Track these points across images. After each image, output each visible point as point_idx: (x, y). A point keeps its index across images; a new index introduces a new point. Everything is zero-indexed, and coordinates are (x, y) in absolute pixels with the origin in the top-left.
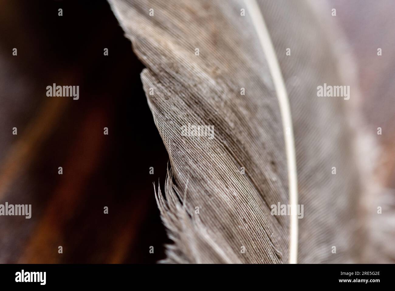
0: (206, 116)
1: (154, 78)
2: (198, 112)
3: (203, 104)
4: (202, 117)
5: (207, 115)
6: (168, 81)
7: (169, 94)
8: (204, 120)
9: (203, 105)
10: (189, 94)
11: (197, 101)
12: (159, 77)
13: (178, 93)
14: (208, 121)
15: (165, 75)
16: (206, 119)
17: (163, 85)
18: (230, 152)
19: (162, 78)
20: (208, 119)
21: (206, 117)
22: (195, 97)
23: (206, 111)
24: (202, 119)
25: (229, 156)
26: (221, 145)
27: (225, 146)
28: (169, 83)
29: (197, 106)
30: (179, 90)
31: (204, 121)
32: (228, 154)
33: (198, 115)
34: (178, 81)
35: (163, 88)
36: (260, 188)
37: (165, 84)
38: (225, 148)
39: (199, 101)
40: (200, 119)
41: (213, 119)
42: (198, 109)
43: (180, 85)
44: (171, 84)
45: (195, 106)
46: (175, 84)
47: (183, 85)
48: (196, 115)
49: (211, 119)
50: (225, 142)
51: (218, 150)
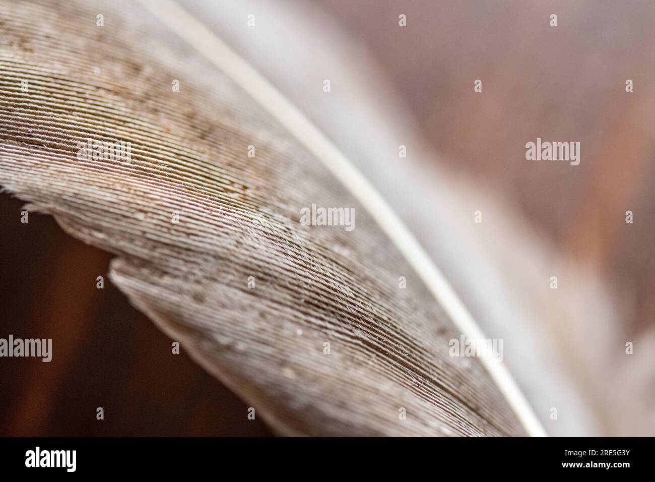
0: (294, 297)
1: (145, 271)
2: (276, 298)
3: (276, 274)
4: (289, 303)
5: (296, 295)
6: (181, 262)
7: (198, 288)
8: (297, 307)
9: (276, 278)
10: (237, 267)
11: (261, 275)
12: (156, 261)
13: (215, 276)
14: (304, 306)
15: (166, 251)
16: (299, 305)
17: (175, 277)
18: (378, 349)
19: (164, 263)
20: (303, 301)
21: (296, 300)
22: (252, 270)
23: (289, 286)
24: (292, 308)
25: (383, 358)
26: (356, 344)
27: (364, 341)
28: (185, 265)
29: (268, 286)
30: (214, 270)
31: (298, 310)
32: (378, 356)
33: (280, 303)
34: (202, 253)
35: (178, 282)
36: (463, 396)
37: (177, 273)
38: (365, 346)
39: (266, 274)
40: (289, 310)
41: (310, 297)
42: (273, 291)
43: (211, 259)
44: (190, 265)
45: (264, 288)
46: (200, 261)
47: (217, 257)
48: (275, 305)
49: (308, 299)
50: (358, 333)
51: (360, 356)
